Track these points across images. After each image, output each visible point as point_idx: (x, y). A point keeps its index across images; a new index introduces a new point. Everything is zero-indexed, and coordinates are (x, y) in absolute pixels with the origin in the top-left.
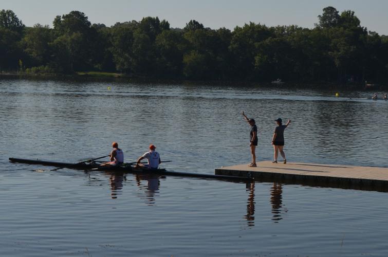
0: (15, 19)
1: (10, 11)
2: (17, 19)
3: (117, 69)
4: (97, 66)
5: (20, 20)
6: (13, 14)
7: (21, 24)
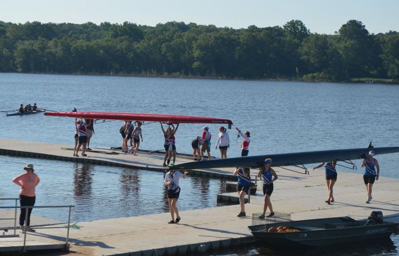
0: (304, 28)
1: (300, 21)
2: (305, 28)
3: (389, 75)
4: (372, 72)
5: (308, 29)
6: (302, 23)
7: (310, 33)
